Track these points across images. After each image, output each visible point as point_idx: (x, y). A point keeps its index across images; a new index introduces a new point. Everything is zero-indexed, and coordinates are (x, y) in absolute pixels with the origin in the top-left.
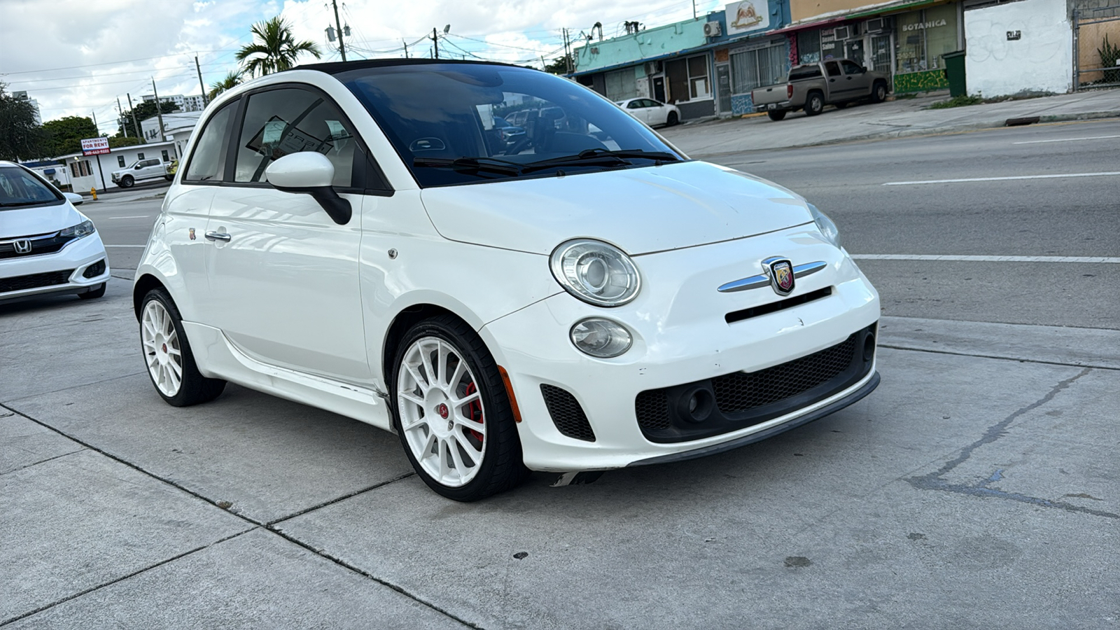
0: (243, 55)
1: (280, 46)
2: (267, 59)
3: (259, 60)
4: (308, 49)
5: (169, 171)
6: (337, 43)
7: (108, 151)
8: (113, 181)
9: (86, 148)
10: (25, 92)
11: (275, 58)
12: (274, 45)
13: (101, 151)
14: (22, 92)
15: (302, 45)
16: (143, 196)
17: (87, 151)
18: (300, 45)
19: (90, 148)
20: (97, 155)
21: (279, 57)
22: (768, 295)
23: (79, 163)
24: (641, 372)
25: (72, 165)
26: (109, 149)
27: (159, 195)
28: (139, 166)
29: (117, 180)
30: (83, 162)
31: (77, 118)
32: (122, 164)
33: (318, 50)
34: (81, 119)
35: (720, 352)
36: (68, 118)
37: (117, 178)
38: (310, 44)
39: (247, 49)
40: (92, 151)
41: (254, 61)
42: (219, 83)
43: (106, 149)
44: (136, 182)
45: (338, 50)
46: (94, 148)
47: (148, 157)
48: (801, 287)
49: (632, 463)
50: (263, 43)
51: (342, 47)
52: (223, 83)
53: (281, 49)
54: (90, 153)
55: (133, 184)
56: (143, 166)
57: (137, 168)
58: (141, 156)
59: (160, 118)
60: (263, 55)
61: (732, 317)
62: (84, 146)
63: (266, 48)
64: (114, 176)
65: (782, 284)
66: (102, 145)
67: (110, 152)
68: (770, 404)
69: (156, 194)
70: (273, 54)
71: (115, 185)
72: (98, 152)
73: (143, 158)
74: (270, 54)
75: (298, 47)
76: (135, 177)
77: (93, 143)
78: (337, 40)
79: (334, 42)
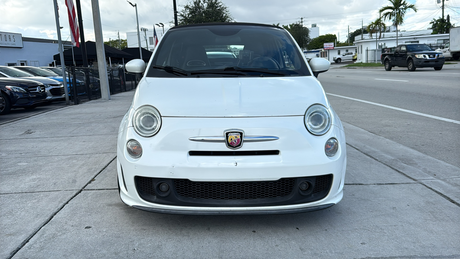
0: (381, 11)
1: (399, 6)
2: (392, 12)
3: (389, 13)
4: (412, 8)
5: (353, 58)
6: (441, 4)
7: (333, 48)
8: (333, 60)
9: (325, 47)
10: (316, 24)
11: (396, 12)
12: (396, 6)
13: (330, 48)
14: (314, 24)
15: (409, 6)
16: (335, 67)
17: (325, 48)
18: (408, 6)
19: (327, 47)
20: (329, 50)
21: (398, 11)
22: (223, 147)
23: (324, 52)
24: (136, 167)
25: (321, 53)
26: (334, 47)
27: (341, 67)
28: (344, 55)
29: (335, 60)
30: (325, 52)
31: (331, 35)
32: (339, 53)
33: (416, 8)
34: (332, 35)
35: (174, 167)
36: (327, 35)
37: (335, 59)
38: (413, 6)
39: (384, 8)
40: (327, 48)
41: (386, 13)
42: (372, 23)
43: (332, 47)
44: (342, 61)
45: (441, 7)
46: (328, 47)
47: (349, 51)
48: (246, 147)
49: (134, 206)
50: (392, 5)
51: (443, 6)
52: (374, 22)
53: (400, 8)
54: (326, 49)
55: (341, 62)
56: (346, 55)
57: (343, 55)
58: (347, 51)
59: (362, 36)
60: (391, 11)
61: (192, 153)
62: (325, 46)
63: (392, 7)
64: (334, 58)
65: (231, 143)
66: (331, 46)
67: (334, 49)
68: (215, 200)
69: (340, 66)
70: (395, 10)
71: (334, 62)
72: (329, 48)
73: (348, 51)
74: (394, 10)
75: (408, 7)
76: (342, 59)
77: (328, 45)
78: (442, 3)
79: (439, 4)
